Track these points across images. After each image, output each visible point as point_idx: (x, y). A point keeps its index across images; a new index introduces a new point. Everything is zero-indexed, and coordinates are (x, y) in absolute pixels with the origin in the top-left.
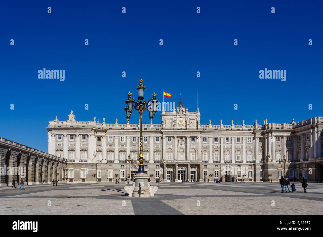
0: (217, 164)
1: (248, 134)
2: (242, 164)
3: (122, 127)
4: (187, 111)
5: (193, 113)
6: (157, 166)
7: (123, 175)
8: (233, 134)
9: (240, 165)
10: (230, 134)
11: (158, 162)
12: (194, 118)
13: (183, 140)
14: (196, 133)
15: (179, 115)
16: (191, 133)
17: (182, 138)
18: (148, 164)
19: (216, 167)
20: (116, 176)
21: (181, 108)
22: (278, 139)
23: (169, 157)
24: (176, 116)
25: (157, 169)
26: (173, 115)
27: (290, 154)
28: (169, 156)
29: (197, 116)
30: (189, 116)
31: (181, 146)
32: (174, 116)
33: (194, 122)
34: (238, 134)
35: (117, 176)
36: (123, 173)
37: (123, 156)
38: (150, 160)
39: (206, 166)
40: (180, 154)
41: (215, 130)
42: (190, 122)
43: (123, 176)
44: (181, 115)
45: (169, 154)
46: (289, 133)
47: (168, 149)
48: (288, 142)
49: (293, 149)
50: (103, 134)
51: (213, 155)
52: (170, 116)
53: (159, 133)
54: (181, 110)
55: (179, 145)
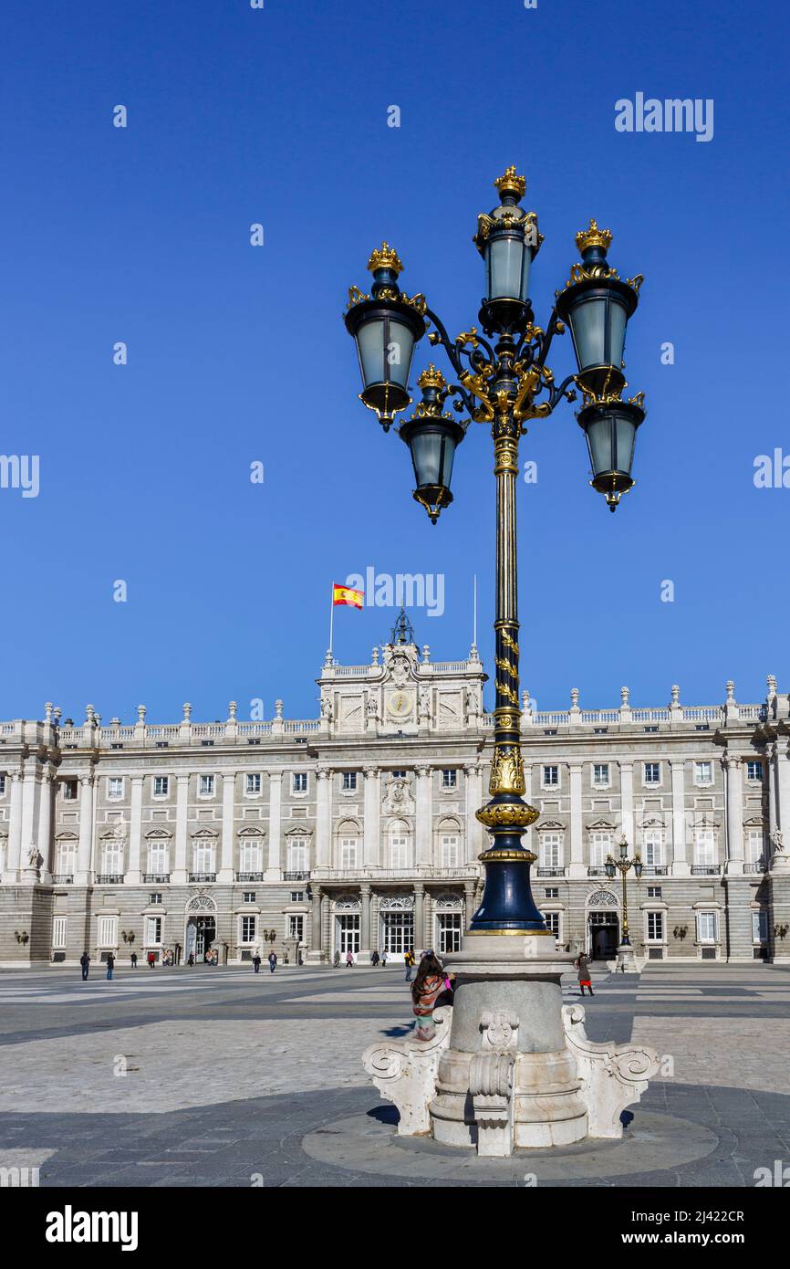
0: (554, 882)
1: (697, 746)
2: (665, 881)
3: (163, 737)
4: (426, 661)
5: (450, 668)
6: (294, 894)
7: (158, 934)
8: (626, 747)
9: (658, 885)
10: (614, 747)
11: (299, 878)
12: (456, 685)
13: (404, 783)
14: (457, 750)
15: (394, 677)
16: (439, 750)
17: (403, 775)
18: (256, 887)
19: (548, 896)
20: (130, 938)
21: (399, 648)
23: (345, 856)
24: (380, 684)
25: (299, 908)
26: (367, 681)
28: (345, 851)
29: (465, 677)
30: (432, 678)
31: (396, 809)
32: (370, 682)
33: (456, 703)
34: (647, 746)
35: (132, 939)
36: (159, 927)
37: (161, 856)
38: (266, 868)
40: (395, 842)
41: (547, 732)
42: (438, 705)
43: (158, 940)
44: (400, 678)
45: (346, 843)
47: (339, 821)
50: (82, 771)
52: (355, 685)
53: (306, 756)
54: (399, 656)
55: (391, 803)
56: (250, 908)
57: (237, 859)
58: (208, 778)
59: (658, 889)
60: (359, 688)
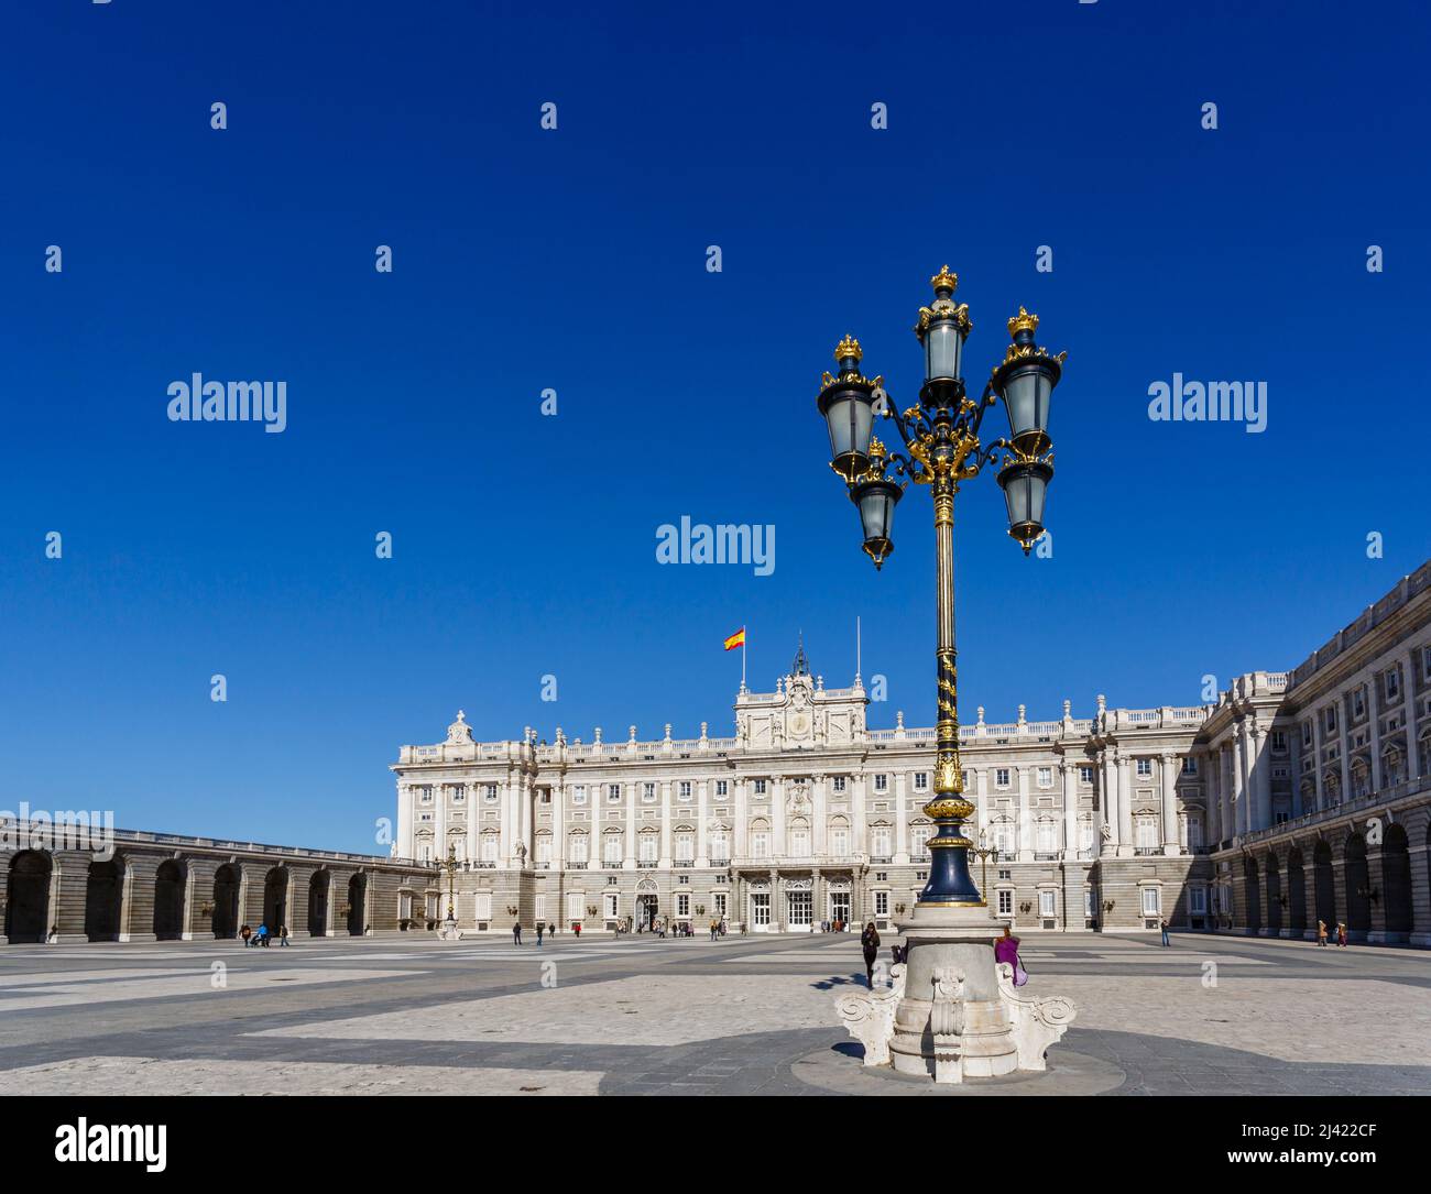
1: (1039, 755)
2: (1013, 866)
3: (615, 753)
4: (820, 689)
5: (839, 694)
6: (718, 877)
7: (615, 908)
8: (982, 757)
9: (1008, 870)
10: (972, 757)
11: (722, 865)
12: (844, 708)
13: (804, 788)
14: (845, 761)
15: (794, 702)
16: (831, 761)
17: (803, 781)
18: (689, 872)
19: (919, 878)
20: (593, 912)
21: (798, 679)
22: (1147, 767)
23: (758, 847)
24: (783, 708)
25: (722, 888)
26: (773, 706)
27: (1195, 822)
28: (758, 843)
29: (852, 701)
30: (825, 703)
31: (798, 809)
32: (776, 707)
33: (844, 722)
34: (999, 756)
35: (595, 913)
36: (615, 904)
37: (616, 848)
38: (696, 857)
39: (885, 874)
40: (797, 836)
41: (917, 746)
42: (830, 725)
43: (615, 913)
44: (799, 703)
45: (758, 838)
46: (1186, 743)
47: (752, 820)
48: (1186, 777)
49: (1204, 803)
50: (552, 780)
51: (909, 836)
52: (764, 710)
53: (725, 768)
54: (798, 685)
55: (793, 804)
56: (684, 888)
57: (673, 850)
58: (650, 786)
59: (1008, 872)
60: (766, 712)
